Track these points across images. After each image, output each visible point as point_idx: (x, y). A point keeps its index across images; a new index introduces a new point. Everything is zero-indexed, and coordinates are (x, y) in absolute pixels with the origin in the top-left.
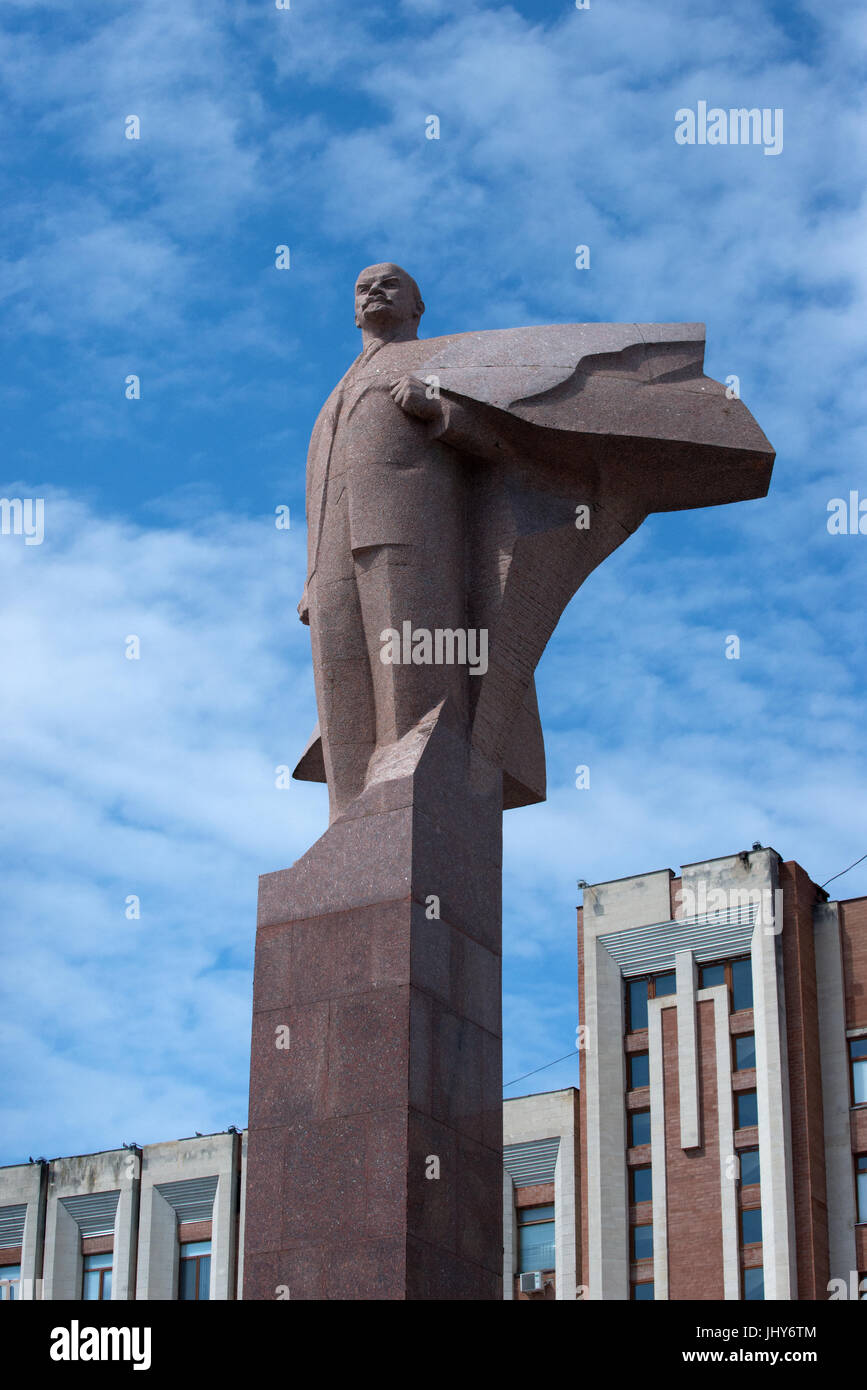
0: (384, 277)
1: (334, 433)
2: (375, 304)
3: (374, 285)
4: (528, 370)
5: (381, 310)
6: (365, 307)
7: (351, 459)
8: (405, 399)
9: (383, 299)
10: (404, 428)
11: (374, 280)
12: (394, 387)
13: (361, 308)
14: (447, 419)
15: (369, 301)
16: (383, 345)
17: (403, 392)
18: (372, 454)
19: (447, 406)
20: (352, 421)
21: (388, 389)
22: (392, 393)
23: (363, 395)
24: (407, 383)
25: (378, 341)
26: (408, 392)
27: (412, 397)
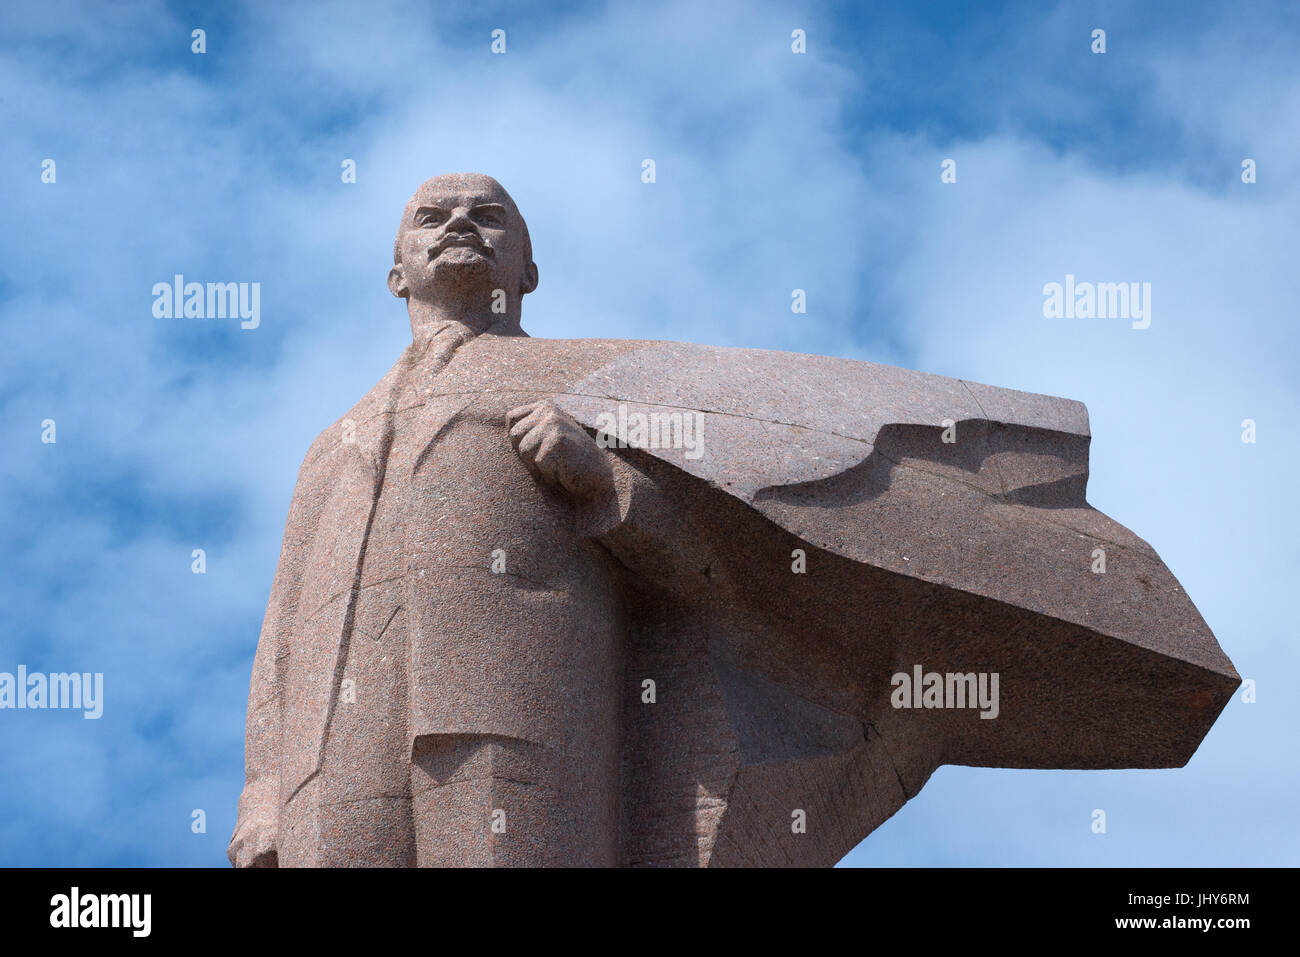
0: (477, 200)
1: (377, 495)
2: (464, 250)
3: (458, 213)
4: (785, 431)
5: (474, 266)
6: (434, 253)
7: (419, 551)
8: (544, 448)
9: (477, 244)
10: (531, 506)
11: (455, 203)
12: (514, 421)
13: (426, 254)
14: (625, 502)
15: (447, 243)
16: (470, 337)
17: (540, 430)
18: (466, 547)
19: (624, 477)
20: (422, 474)
21: (500, 423)
22: (516, 430)
23: (448, 427)
24: (550, 415)
25: (459, 329)
26: (553, 435)
27: (562, 447)
